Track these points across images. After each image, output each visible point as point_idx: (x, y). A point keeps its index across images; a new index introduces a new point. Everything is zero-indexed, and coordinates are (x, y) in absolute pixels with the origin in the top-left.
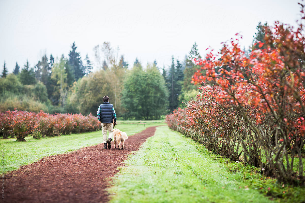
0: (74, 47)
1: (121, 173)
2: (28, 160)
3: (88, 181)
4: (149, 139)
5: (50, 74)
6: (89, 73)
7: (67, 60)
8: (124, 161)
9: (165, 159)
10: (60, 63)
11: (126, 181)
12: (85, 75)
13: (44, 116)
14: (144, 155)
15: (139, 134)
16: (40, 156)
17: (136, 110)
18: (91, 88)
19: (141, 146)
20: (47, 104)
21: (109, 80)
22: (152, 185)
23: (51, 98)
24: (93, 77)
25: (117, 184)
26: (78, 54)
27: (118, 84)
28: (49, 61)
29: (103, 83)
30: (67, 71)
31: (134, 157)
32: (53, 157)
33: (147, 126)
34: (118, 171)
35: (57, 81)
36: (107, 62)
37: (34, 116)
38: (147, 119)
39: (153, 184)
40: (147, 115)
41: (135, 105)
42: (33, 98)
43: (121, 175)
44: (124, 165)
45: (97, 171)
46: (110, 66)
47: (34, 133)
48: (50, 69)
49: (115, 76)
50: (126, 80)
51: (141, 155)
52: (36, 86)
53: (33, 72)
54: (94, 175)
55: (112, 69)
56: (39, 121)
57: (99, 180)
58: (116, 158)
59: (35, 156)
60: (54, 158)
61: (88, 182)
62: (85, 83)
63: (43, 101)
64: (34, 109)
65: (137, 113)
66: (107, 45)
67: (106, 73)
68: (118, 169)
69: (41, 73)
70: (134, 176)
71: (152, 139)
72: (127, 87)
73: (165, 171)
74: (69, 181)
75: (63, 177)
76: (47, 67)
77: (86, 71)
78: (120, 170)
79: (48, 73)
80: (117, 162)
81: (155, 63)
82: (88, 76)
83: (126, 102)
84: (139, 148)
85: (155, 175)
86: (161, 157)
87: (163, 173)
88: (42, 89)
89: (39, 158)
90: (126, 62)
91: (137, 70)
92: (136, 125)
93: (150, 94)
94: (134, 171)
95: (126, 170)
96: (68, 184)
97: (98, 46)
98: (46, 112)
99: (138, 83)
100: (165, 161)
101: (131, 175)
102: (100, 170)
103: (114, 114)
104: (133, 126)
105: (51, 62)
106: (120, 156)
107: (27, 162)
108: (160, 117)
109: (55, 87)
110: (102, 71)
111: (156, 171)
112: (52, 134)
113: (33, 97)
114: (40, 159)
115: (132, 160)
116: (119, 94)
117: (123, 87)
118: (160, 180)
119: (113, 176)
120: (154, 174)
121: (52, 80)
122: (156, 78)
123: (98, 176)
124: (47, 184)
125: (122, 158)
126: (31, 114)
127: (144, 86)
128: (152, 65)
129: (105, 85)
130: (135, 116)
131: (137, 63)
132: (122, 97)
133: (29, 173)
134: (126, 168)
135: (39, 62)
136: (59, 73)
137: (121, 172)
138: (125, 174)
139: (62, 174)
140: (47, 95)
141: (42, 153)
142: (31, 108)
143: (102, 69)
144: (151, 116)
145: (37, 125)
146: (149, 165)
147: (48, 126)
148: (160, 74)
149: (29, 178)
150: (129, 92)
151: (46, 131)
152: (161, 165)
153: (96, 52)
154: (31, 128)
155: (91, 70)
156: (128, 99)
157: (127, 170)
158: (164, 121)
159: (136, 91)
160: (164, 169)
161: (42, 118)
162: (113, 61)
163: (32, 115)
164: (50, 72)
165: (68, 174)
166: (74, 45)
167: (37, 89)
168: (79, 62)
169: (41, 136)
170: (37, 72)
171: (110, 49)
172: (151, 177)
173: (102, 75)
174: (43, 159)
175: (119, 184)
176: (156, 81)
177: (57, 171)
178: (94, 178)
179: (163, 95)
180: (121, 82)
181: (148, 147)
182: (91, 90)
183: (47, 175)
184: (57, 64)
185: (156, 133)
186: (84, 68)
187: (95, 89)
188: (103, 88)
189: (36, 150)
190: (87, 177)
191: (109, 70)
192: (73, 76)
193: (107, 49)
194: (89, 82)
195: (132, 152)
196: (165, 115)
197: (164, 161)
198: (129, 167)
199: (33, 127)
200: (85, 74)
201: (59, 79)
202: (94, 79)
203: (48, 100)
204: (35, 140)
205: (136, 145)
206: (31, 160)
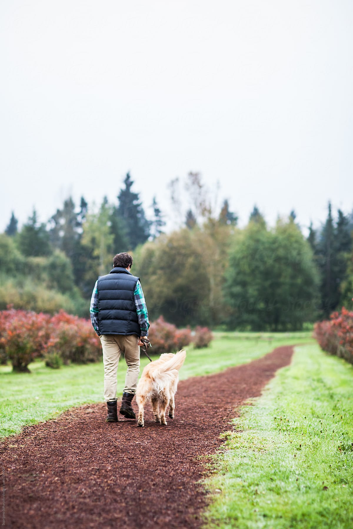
0: (128, 182)
1: (230, 447)
2: (39, 413)
3: (163, 462)
4: (280, 372)
5: (80, 236)
6: (158, 235)
7: (114, 208)
8: (234, 419)
9: (318, 417)
10: (101, 214)
11: (241, 464)
12: (150, 239)
13: (68, 321)
14: (274, 407)
15: (260, 361)
16: (63, 405)
17: (253, 311)
18: (162, 264)
19: (267, 387)
20: (73, 296)
21: (199, 249)
22: (294, 473)
23: (82, 285)
24: (166, 242)
25: (222, 470)
26: (135, 197)
27: (217, 257)
28: (77, 209)
29: (186, 256)
30: (114, 229)
31: (254, 411)
32: (88, 408)
33: (276, 345)
34: (222, 441)
35: (93, 250)
36: (196, 212)
37: (48, 322)
38: (275, 330)
39: (297, 472)
40: (277, 321)
41: (252, 300)
42: (44, 284)
43: (230, 450)
44: (233, 427)
45: (179, 441)
46: (201, 220)
47: (48, 356)
48: (79, 224)
49: (210, 241)
50: (233, 250)
51: (267, 407)
52: (51, 259)
53: (45, 232)
54: (175, 449)
55: (206, 226)
56: (58, 332)
57: (184, 461)
58: (216, 412)
59: (51, 404)
60: (90, 410)
61: (163, 464)
62: (150, 254)
63: (63, 289)
64: (47, 306)
65: (254, 317)
66: (195, 177)
67: (192, 236)
68: (222, 436)
69: (62, 234)
70: (256, 453)
71: (289, 373)
72: (236, 263)
73: (320, 444)
74: (123, 461)
75: (111, 453)
76: (73, 222)
77: (152, 230)
78: (226, 439)
79: (76, 233)
80: (220, 422)
81: (293, 216)
82: (157, 240)
83: (233, 295)
84: (262, 392)
85: (298, 452)
86: (309, 411)
87: (316, 447)
88: (64, 267)
89: (60, 409)
90: (232, 214)
91: (255, 229)
92: (253, 343)
93: (282, 280)
94: (255, 442)
95: (238, 439)
96: (122, 467)
97: (177, 180)
98: (70, 312)
99: (257, 256)
100: (318, 420)
101: (250, 452)
102: (185, 438)
103: (141, 306)
104: (247, 343)
105: (81, 212)
106: (225, 409)
107: (36, 419)
108: (301, 325)
109: (90, 261)
110: (185, 231)
111: (302, 443)
112: (84, 359)
113: (44, 280)
114: (62, 412)
115: (249, 419)
116: (219, 279)
117: (227, 264)
118: (311, 462)
119: (213, 451)
120: (297, 449)
121: (84, 248)
122: (295, 245)
123: (183, 452)
124: (81, 467)
125: (228, 414)
126: (41, 318)
127: (270, 262)
128: (286, 220)
129: (191, 260)
130: (252, 323)
131: (256, 215)
132: (226, 285)
133: (41, 441)
134: (239, 434)
135: (58, 211)
136: (97, 235)
137: (228, 445)
138: (237, 448)
139: (109, 445)
140: (72, 277)
141: (64, 398)
142: (40, 304)
143: (184, 226)
144: (284, 323)
145: (54, 340)
146: (284, 428)
147: (77, 342)
148: (302, 237)
149: (43, 453)
150: (238, 273)
151: (71, 352)
152: (310, 430)
153: (173, 192)
154: (40, 345)
155: (163, 229)
156: (237, 289)
157: (242, 440)
158: (311, 334)
159: (253, 272)
160: (316, 439)
161: (64, 327)
162: (206, 211)
163: (43, 319)
164: (80, 230)
165: (121, 447)
166: (128, 177)
167: (53, 266)
168: (138, 212)
169: (61, 361)
170: (54, 231)
171: (200, 187)
172: (291, 456)
173: (185, 237)
174: (67, 413)
175: (226, 470)
176: (294, 253)
177: (99, 439)
178: (174, 456)
179: (308, 281)
180: (223, 252)
181: (279, 389)
182: (162, 268)
183: (78, 448)
184: (94, 216)
185: (295, 359)
186: (148, 224)
187: (169, 267)
188: (187, 266)
189: (51, 392)
190: (160, 454)
191: (199, 229)
192: (126, 240)
193: (196, 186)
194: (157, 254)
195: (248, 401)
196: (313, 321)
197: (315, 423)
198: (244, 434)
199: (46, 343)
200: (149, 235)
201: (98, 246)
202: (167, 246)
203: (76, 289)
204: (48, 370)
205: (255, 384)
206: (45, 413)
